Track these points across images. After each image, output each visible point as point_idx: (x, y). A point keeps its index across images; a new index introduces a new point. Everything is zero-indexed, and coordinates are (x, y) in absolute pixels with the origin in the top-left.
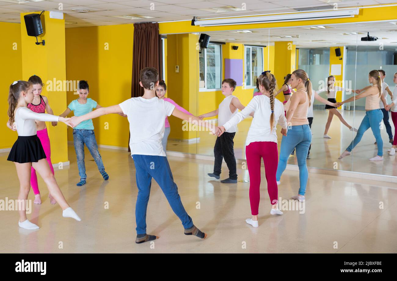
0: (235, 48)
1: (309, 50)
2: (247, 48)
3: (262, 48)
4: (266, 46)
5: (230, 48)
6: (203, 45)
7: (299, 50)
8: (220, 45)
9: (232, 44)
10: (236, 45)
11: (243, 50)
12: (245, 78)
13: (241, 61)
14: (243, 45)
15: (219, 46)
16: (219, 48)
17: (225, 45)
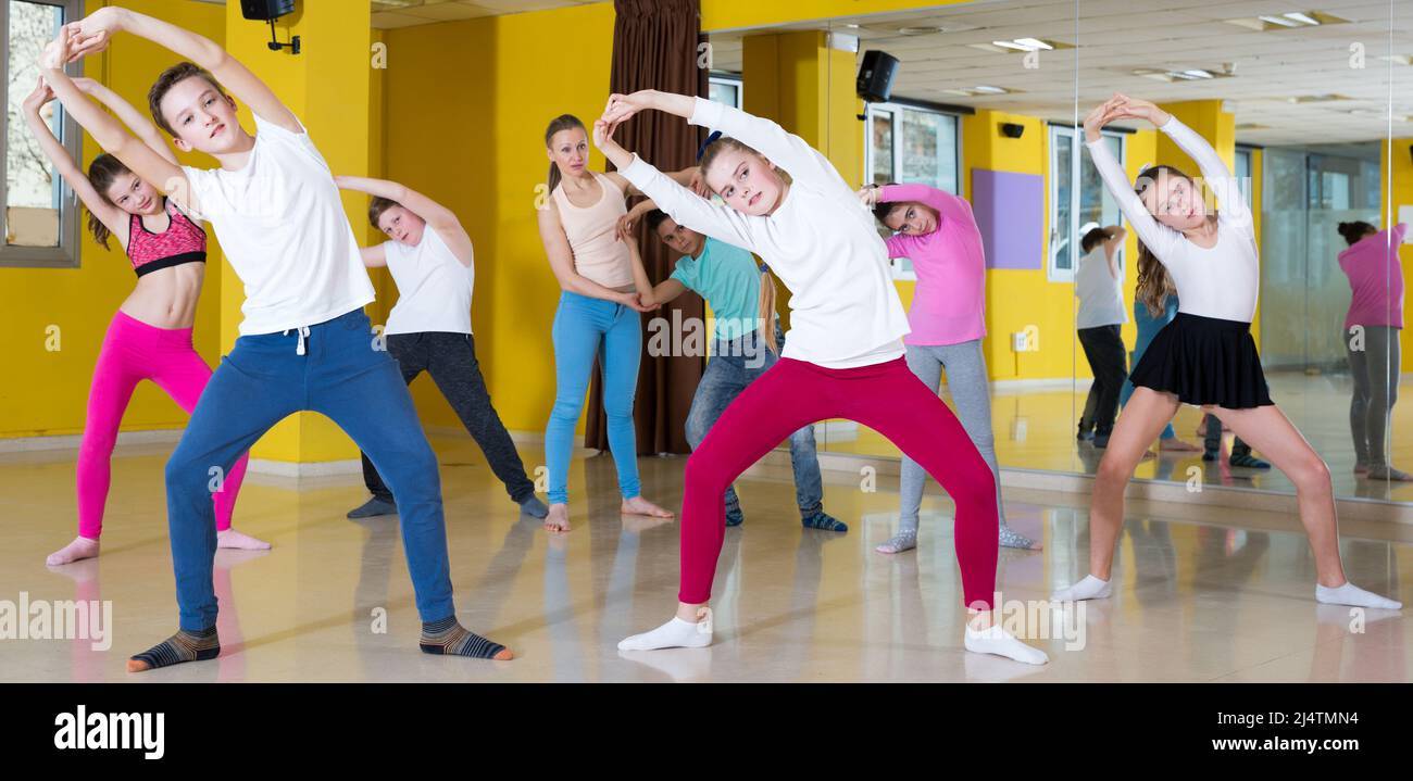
0: (1012, 131)
1: (1303, 157)
2: (1059, 136)
3: (1120, 139)
4: (1133, 131)
5: (995, 130)
6: (870, 90)
7: (1265, 151)
8: (956, 118)
9: (999, 117)
10: (1015, 119)
11: (1043, 143)
12: (1052, 239)
13: (1037, 182)
14: (1042, 122)
15: (953, 120)
16: (952, 127)
17: (971, 116)
